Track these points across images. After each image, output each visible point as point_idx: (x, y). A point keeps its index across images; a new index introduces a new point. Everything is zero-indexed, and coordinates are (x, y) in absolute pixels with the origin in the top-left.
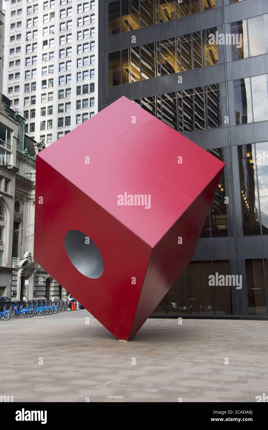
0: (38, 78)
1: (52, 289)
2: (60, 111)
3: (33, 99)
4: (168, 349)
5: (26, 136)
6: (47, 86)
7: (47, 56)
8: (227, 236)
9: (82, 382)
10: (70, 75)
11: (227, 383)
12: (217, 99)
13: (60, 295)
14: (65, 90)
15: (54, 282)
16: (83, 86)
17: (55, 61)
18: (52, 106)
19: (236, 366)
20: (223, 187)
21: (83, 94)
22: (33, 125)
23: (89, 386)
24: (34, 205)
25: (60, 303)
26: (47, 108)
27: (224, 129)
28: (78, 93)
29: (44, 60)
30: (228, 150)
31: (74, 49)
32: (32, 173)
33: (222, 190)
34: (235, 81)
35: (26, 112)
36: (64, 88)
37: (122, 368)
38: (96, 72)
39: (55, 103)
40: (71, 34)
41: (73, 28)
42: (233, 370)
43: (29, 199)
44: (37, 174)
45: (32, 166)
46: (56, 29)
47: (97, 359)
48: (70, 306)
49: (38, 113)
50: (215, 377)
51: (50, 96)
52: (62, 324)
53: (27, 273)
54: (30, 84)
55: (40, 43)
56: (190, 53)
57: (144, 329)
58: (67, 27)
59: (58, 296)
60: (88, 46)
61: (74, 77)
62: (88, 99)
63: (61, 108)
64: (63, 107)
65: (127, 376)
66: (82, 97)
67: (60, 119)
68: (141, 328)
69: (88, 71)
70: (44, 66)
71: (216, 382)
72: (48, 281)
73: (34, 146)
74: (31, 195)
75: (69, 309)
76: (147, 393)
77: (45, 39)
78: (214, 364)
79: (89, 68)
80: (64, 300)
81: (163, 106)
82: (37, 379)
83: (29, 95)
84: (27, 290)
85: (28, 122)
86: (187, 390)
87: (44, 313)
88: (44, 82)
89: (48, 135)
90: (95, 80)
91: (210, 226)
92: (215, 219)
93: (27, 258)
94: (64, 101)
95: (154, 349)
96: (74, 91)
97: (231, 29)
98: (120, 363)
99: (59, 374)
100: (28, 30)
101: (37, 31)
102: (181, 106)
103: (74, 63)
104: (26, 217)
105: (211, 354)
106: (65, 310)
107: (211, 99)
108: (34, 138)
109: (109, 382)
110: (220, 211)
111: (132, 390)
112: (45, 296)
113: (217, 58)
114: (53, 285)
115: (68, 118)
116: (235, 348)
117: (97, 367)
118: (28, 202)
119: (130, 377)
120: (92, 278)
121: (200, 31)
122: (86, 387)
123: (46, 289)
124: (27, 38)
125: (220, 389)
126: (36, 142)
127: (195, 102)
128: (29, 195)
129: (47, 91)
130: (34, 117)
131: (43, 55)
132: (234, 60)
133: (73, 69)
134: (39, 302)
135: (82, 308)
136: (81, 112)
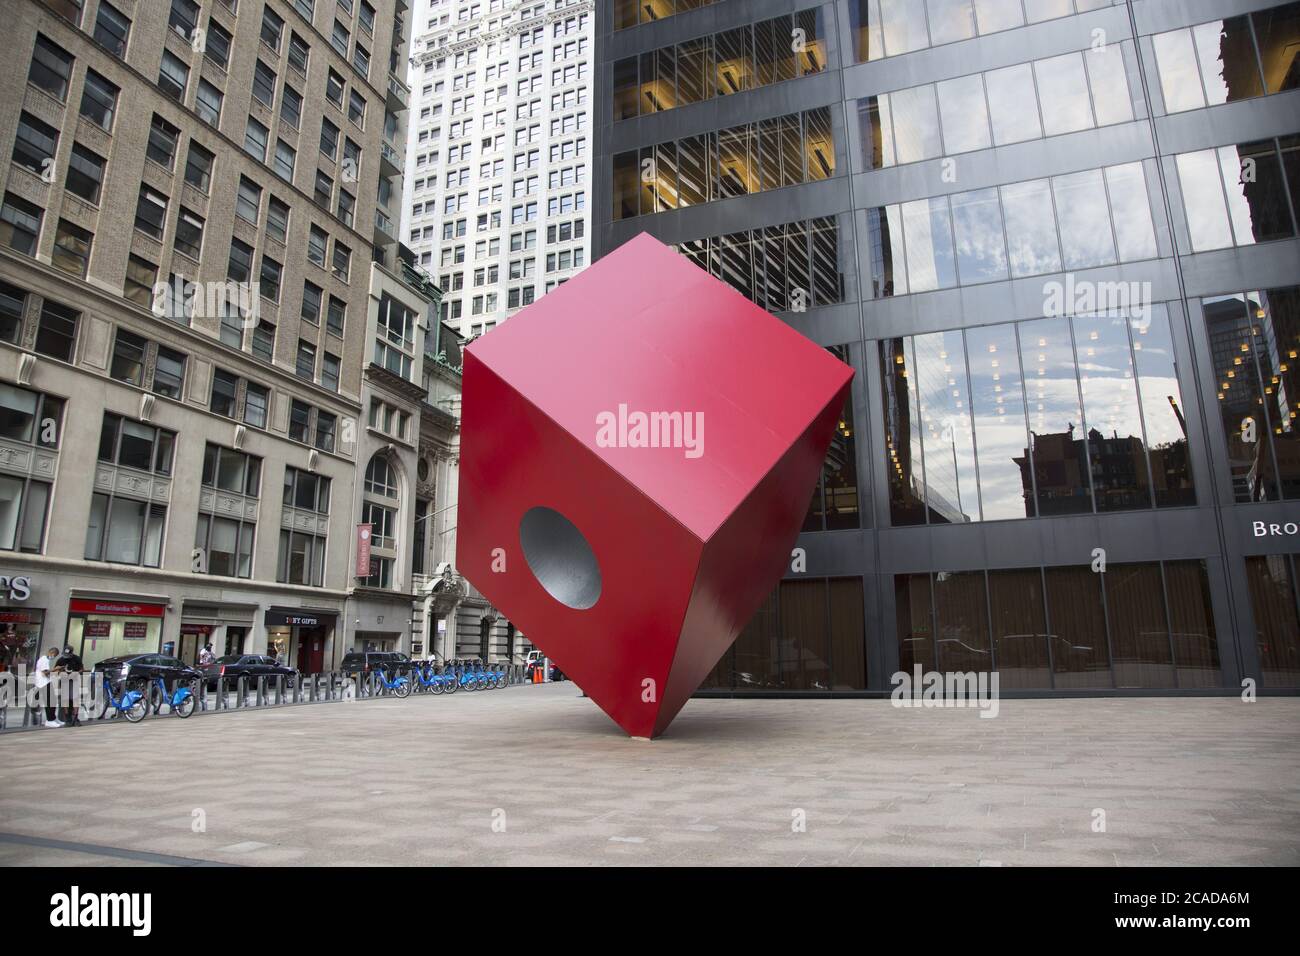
0: (470, 210)
1: (493, 640)
2: (514, 275)
3: (459, 252)
4: (736, 753)
5: (443, 325)
6: (488, 225)
7: (490, 168)
8: (858, 527)
9: (559, 812)
10: (535, 203)
11: (860, 812)
12: (832, 255)
13: (510, 654)
14: (523, 234)
15: (498, 627)
16: (561, 225)
17: (506, 176)
18: (497, 266)
19: (875, 781)
20: (849, 427)
21: (561, 240)
22: (457, 303)
23: (572, 819)
24: (458, 466)
25: (509, 667)
26: (486, 269)
27: (851, 306)
28: (551, 239)
29: (484, 175)
30: (859, 349)
31: (544, 154)
32: (455, 399)
33: (847, 434)
34: (869, 210)
35: (445, 278)
36: (522, 229)
37: (641, 789)
38: (588, 198)
39: (503, 259)
40: (538, 125)
41: (543, 114)
42: (871, 789)
43: (446, 454)
44: (465, 403)
45: (455, 386)
46: (508, 117)
47: (587, 771)
48: (530, 676)
49: (469, 279)
50: (836, 803)
51: (494, 245)
52: (516, 706)
53: (443, 606)
54: (455, 223)
55: (477, 145)
56: (777, 162)
57: (684, 719)
58: (531, 111)
59: (506, 655)
60: (572, 147)
61: (542, 207)
62: (569, 251)
63: (515, 269)
64: (520, 268)
65: (650, 803)
66: (558, 247)
67: (513, 292)
68: (679, 715)
69: (571, 195)
70: (484, 186)
71: (835, 811)
72: (486, 624)
73: (459, 345)
74: (451, 446)
75: (529, 681)
76: (694, 832)
77: (486, 136)
78: (832, 779)
79: (573, 190)
80: (518, 662)
81: (725, 266)
82: (463, 804)
83: (452, 244)
84: (442, 642)
85: (448, 297)
86: (776, 827)
87: (478, 686)
88: (482, 219)
89: (487, 324)
90: (586, 213)
91: (824, 508)
92: (833, 495)
93: (443, 575)
94: (520, 255)
95: (706, 755)
96: (542, 235)
97: (860, 111)
98: (634, 779)
99: (510, 796)
100: (454, 120)
101: (471, 120)
102: (761, 268)
103: (543, 180)
104: (442, 491)
105: (825, 761)
106: (520, 682)
107: (820, 255)
108: (459, 329)
109: (612, 813)
110: (842, 479)
111: (662, 827)
112: (480, 655)
113: (832, 165)
114: (495, 631)
115: (529, 290)
116: (873, 750)
117: (589, 785)
118: (445, 461)
119: (657, 804)
120: (577, 607)
121: (797, 114)
122: (565, 821)
123: (482, 641)
124: (451, 135)
125: (844, 825)
126: (462, 337)
127: (789, 258)
128: (446, 445)
129: (487, 236)
130: (461, 288)
131: (482, 166)
132: (866, 169)
133: (541, 192)
134: (468, 664)
135: (556, 676)
136: (555, 276)
